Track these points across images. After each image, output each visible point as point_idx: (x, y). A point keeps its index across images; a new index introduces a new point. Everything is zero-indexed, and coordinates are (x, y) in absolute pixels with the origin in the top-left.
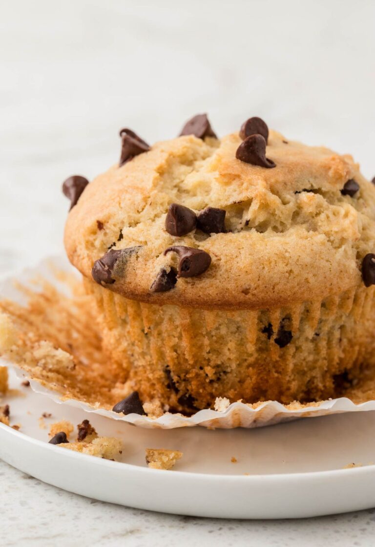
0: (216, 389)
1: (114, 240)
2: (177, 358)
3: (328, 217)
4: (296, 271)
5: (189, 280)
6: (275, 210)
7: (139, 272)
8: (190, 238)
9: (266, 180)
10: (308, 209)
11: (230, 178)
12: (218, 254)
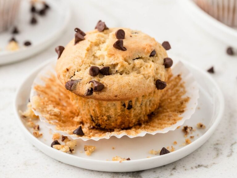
0: (108, 122)
1: (72, 75)
2: (94, 113)
3: (144, 68)
4: (133, 89)
5: (97, 92)
6: (126, 67)
7: (81, 89)
8: (98, 77)
9: (123, 56)
10: (138, 66)
11: (111, 55)
12: (107, 84)
